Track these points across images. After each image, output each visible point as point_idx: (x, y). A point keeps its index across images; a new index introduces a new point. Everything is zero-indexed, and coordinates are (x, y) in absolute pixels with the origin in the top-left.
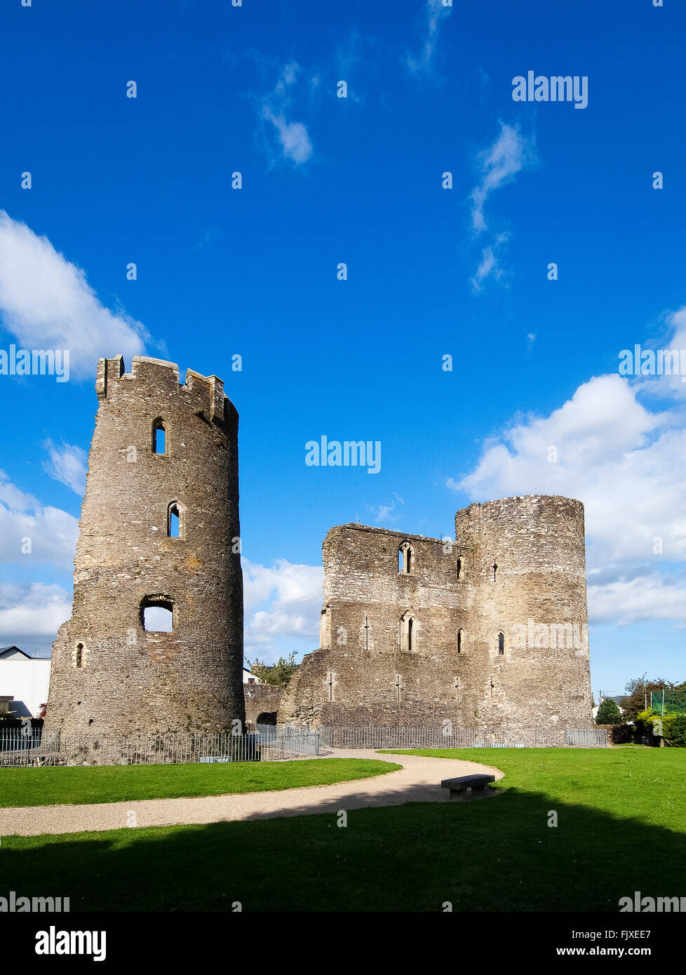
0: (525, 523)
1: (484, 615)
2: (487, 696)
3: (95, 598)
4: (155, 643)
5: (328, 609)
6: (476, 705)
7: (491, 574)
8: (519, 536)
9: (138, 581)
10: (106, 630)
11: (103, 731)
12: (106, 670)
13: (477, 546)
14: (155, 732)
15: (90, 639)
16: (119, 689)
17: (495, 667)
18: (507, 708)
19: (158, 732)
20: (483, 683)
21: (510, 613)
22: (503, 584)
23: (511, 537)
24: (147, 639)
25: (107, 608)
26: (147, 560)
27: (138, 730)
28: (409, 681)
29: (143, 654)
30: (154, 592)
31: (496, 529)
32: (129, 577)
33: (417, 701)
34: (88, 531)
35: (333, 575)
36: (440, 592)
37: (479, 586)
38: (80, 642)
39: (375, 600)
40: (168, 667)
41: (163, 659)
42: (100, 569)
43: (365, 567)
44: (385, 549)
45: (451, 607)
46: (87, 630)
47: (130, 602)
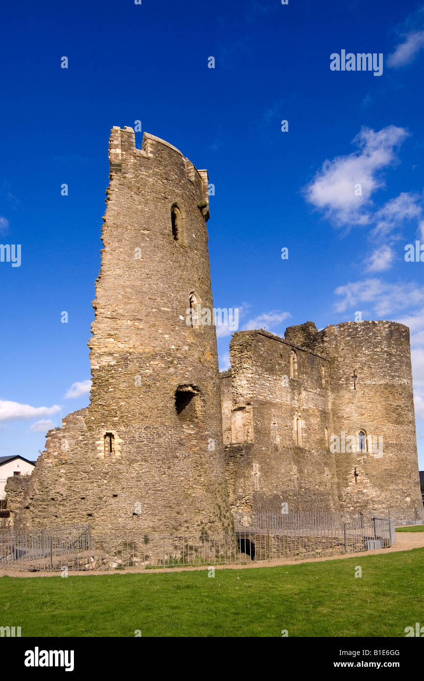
0: (380, 343)
1: (346, 416)
2: (351, 484)
3: (125, 385)
4: (190, 434)
5: (248, 407)
6: (339, 491)
7: (351, 383)
8: (375, 353)
9: (171, 370)
10: (143, 420)
11: (151, 524)
12: (146, 461)
13: (334, 359)
14: (199, 523)
15: (123, 428)
16: (162, 481)
17: (358, 459)
18: (372, 492)
19: (202, 523)
20: (347, 473)
21: (370, 416)
22: (363, 392)
23: (369, 353)
24: (184, 430)
25: (142, 396)
26: (177, 350)
27: (186, 521)
28: (300, 471)
29: (182, 445)
30: (186, 382)
31: (354, 346)
32: (164, 365)
33: (307, 489)
34: (109, 313)
35: (250, 375)
36: (314, 395)
37: (338, 392)
38: (108, 432)
39: (278, 400)
40: (201, 458)
41: (198, 450)
42: (128, 355)
43: (271, 370)
44: (281, 356)
45: (320, 409)
46: (117, 418)
47: (166, 392)
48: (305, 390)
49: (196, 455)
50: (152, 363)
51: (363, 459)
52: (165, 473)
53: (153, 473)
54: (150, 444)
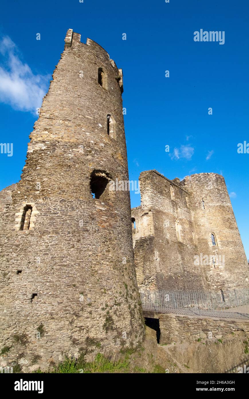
2: (212, 268)
3: (50, 164)
4: (101, 210)
5: (150, 213)
6: (205, 273)
7: (202, 205)
9: (89, 157)
10: (60, 194)
11: (49, 309)
12: (57, 233)
13: (191, 193)
15: (41, 201)
16: (70, 255)
17: (213, 251)
18: (226, 275)
21: (215, 224)
22: (209, 210)
24: (96, 206)
25: (62, 174)
26: (96, 144)
28: (183, 259)
29: (93, 219)
30: (101, 168)
31: (200, 186)
32: (83, 153)
34: (48, 115)
36: (184, 211)
37: (196, 211)
38: (28, 204)
39: (166, 211)
40: (110, 233)
41: (107, 226)
42: (57, 143)
43: (161, 193)
44: (166, 186)
45: (188, 220)
46: (38, 192)
47: (83, 173)
48: (179, 207)
49: (106, 230)
50: (74, 149)
51: (216, 251)
52: (73, 247)
53: (62, 246)
54: (63, 216)
